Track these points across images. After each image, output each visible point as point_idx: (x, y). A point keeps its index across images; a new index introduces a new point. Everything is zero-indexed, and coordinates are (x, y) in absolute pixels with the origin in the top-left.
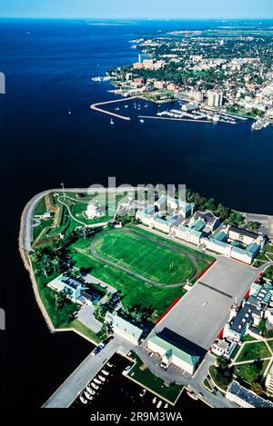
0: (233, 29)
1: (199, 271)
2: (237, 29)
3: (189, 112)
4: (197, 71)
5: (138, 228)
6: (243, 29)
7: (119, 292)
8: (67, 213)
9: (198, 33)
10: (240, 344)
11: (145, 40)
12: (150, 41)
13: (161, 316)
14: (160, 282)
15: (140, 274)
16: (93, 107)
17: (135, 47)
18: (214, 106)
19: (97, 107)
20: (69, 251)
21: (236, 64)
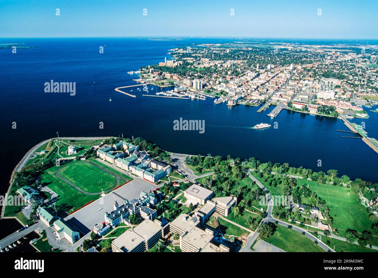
0: (243, 44)
1: (117, 186)
2: (245, 44)
3: (179, 92)
4: (201, 68)
5: (95, 161)
6: (249, 44)
7: (59, 196)
8: (56, 152)
9: (218, 45)
10: (113, 227)
11: (179, 49)
12: (182, 50)
13: (75, 211)
14: (88, 191)
15: (79, 186)
16: (116, 90)
17: (170, 53)
18: (197, 89)
19: (119, 89)
20: (43, 173)
21: (228, 64)
